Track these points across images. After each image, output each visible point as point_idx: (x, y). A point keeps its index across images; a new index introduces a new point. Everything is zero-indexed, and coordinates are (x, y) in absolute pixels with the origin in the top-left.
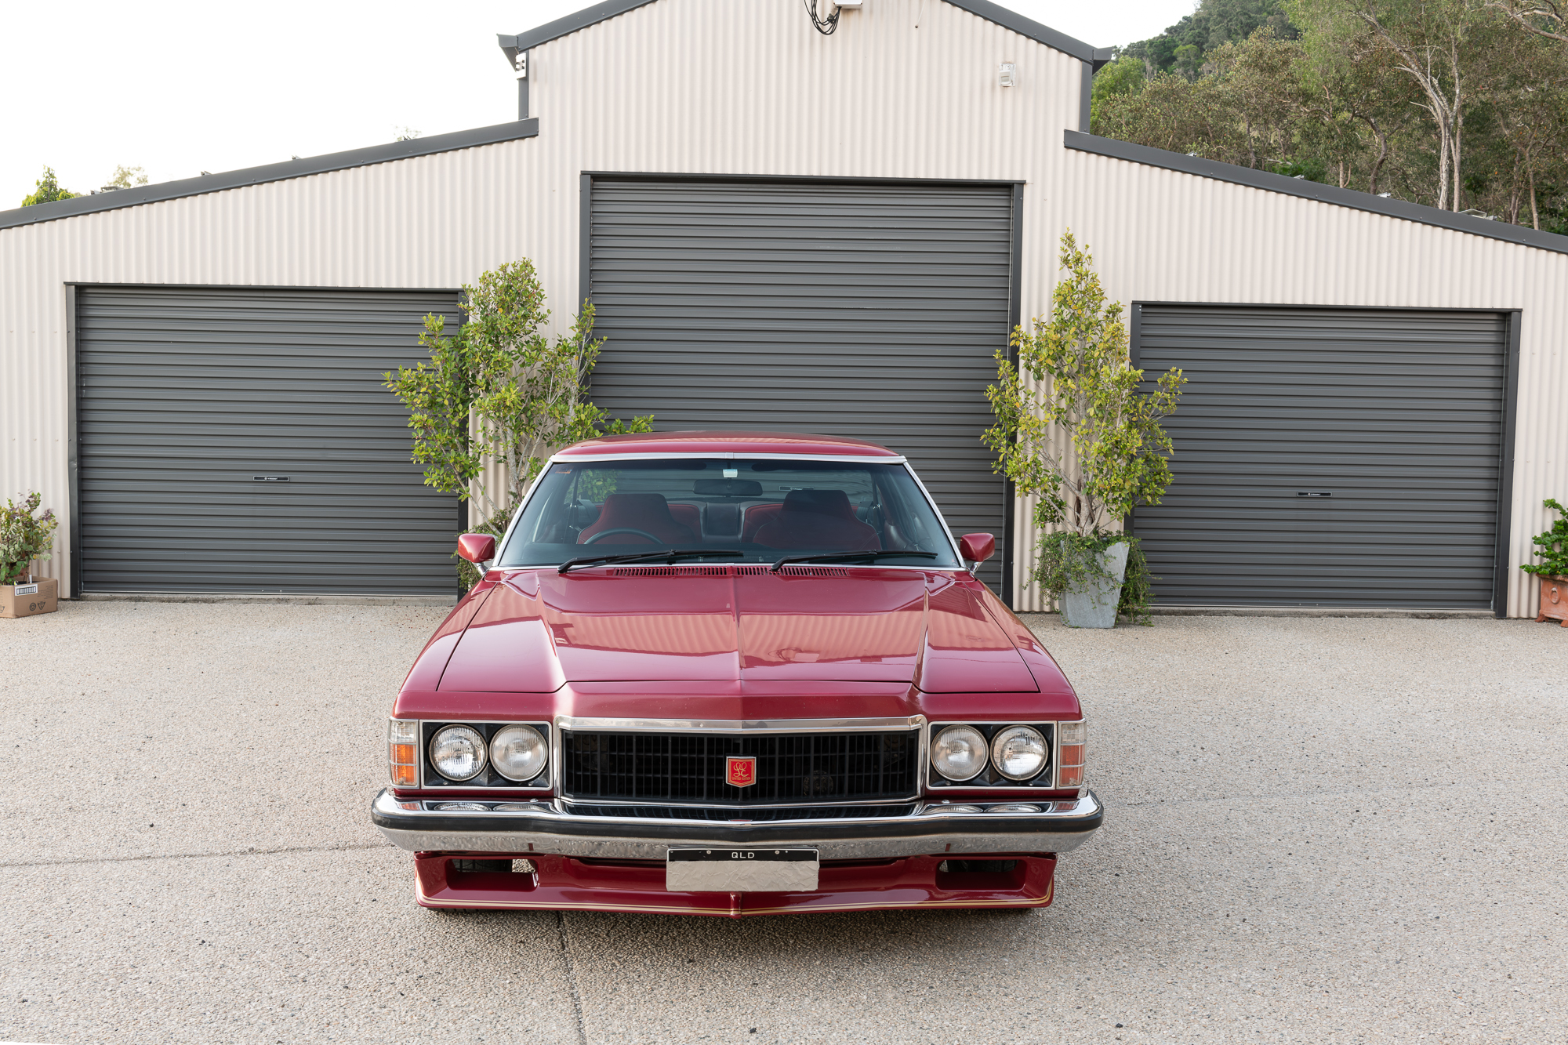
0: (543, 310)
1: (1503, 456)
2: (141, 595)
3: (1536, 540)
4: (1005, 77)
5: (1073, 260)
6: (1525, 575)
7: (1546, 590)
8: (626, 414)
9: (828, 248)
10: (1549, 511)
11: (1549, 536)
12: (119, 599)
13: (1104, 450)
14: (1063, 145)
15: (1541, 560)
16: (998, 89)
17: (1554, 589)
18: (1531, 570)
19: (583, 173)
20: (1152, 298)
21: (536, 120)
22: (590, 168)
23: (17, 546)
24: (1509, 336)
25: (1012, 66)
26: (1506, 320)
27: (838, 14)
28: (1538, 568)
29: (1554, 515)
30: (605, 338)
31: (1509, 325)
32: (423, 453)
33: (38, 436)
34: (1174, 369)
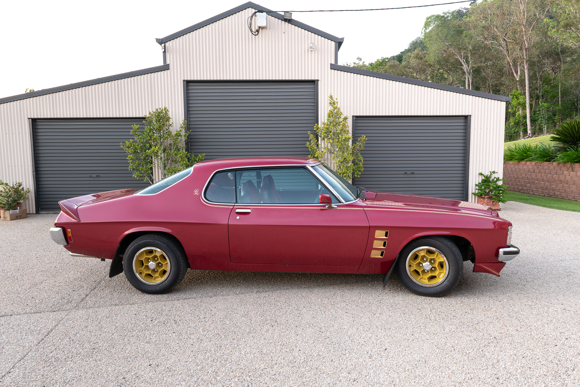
0: (171, 123)
1: (466, 160)
2: (57, 212)
3: (476, 185)
4: (311, 48)
5: (332, 103)
6: (473, 196)
7: (479, 200)
8: (196, 154)
9: (260, 102)
10: (480, 176)
11: (480, 184)
12: (50, 213)
13: (341, 161)
14: (330, 68)
15: (478, 191)
16: (310, 51)
17: (482, 200)
18: (475, 194)
19: (184, 81)
20: (358, 115)
21: (169, 64)
22: (186, 79)
23: (11, 199)
24: (467, 124)
25: (313, 44)
26: (466, 118)
27: (259, 29)
28: (477, 193)
29: (482, 177)
30: (191, 131)
31: (467, 120)
32: (132, 167)
33: (23, 165)
34: (363, 136)
